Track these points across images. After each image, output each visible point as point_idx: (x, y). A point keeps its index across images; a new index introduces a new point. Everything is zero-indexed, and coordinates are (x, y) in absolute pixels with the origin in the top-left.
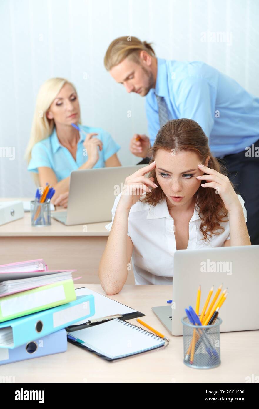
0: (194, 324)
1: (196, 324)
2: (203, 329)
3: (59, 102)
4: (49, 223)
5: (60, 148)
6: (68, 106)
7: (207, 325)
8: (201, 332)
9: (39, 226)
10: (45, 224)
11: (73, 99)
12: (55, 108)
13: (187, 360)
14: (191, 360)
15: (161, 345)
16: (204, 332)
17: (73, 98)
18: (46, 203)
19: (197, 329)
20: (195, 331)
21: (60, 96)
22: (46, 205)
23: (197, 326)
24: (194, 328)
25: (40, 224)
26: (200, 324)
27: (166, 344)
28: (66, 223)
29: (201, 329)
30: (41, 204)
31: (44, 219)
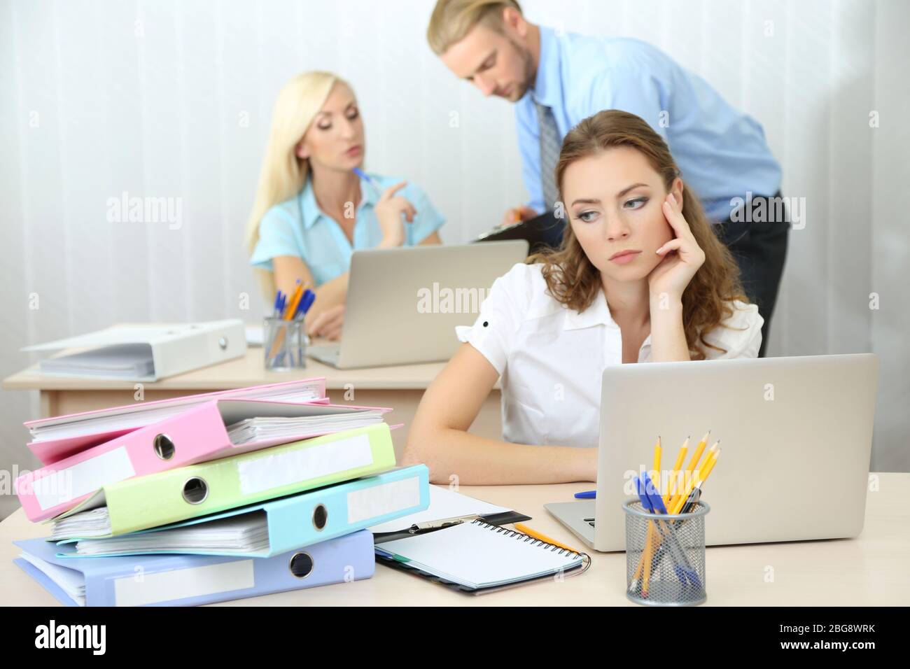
0: (652, 512)
1: (656, 511)
2: (672, 522)
3: (325, 123)
4: (302, 365)
5: (319, 218)
6: (342, 127)
7: (680, 512)
8: (664, 526)
9: (280, 370)
10: (293, 365)
11: (353, 115)
12: (317, 135)
13: (634, 590)
14: (645, 589)
15: (574, 565)
16: (672, 526)
17: (351, 112)
18: (296, 319)
19: (656, 521)
20: (651, 525)
21: (328, 109)
22: (297, 325)
23: (657, 515)
24: (651, 519)
25: (283, 365)
26: (663, 511)
27: (584, 565)
28: (339, 365)
29: (667, 521)
30: (286, 323)
31: (291, 356)
